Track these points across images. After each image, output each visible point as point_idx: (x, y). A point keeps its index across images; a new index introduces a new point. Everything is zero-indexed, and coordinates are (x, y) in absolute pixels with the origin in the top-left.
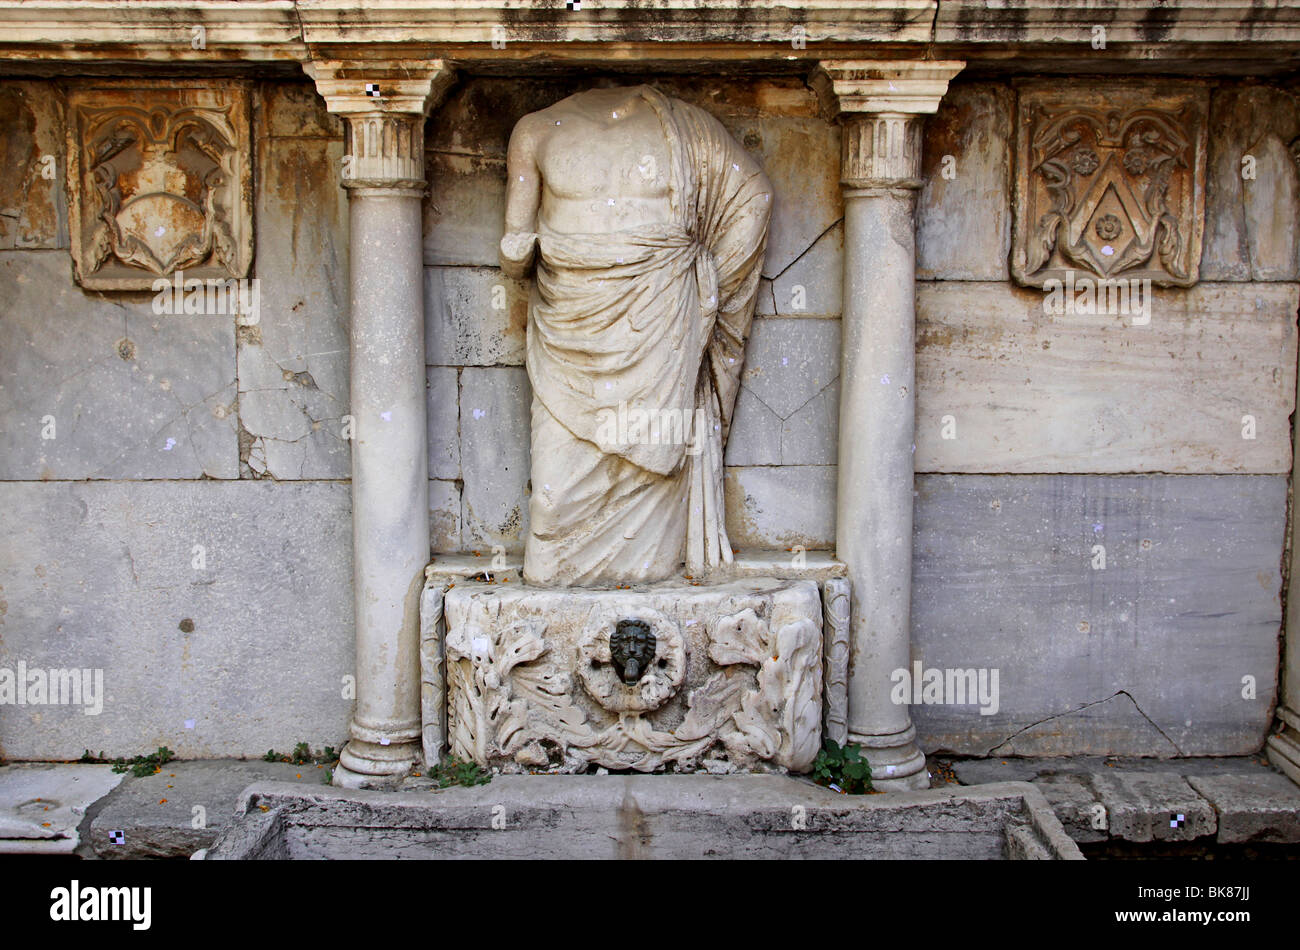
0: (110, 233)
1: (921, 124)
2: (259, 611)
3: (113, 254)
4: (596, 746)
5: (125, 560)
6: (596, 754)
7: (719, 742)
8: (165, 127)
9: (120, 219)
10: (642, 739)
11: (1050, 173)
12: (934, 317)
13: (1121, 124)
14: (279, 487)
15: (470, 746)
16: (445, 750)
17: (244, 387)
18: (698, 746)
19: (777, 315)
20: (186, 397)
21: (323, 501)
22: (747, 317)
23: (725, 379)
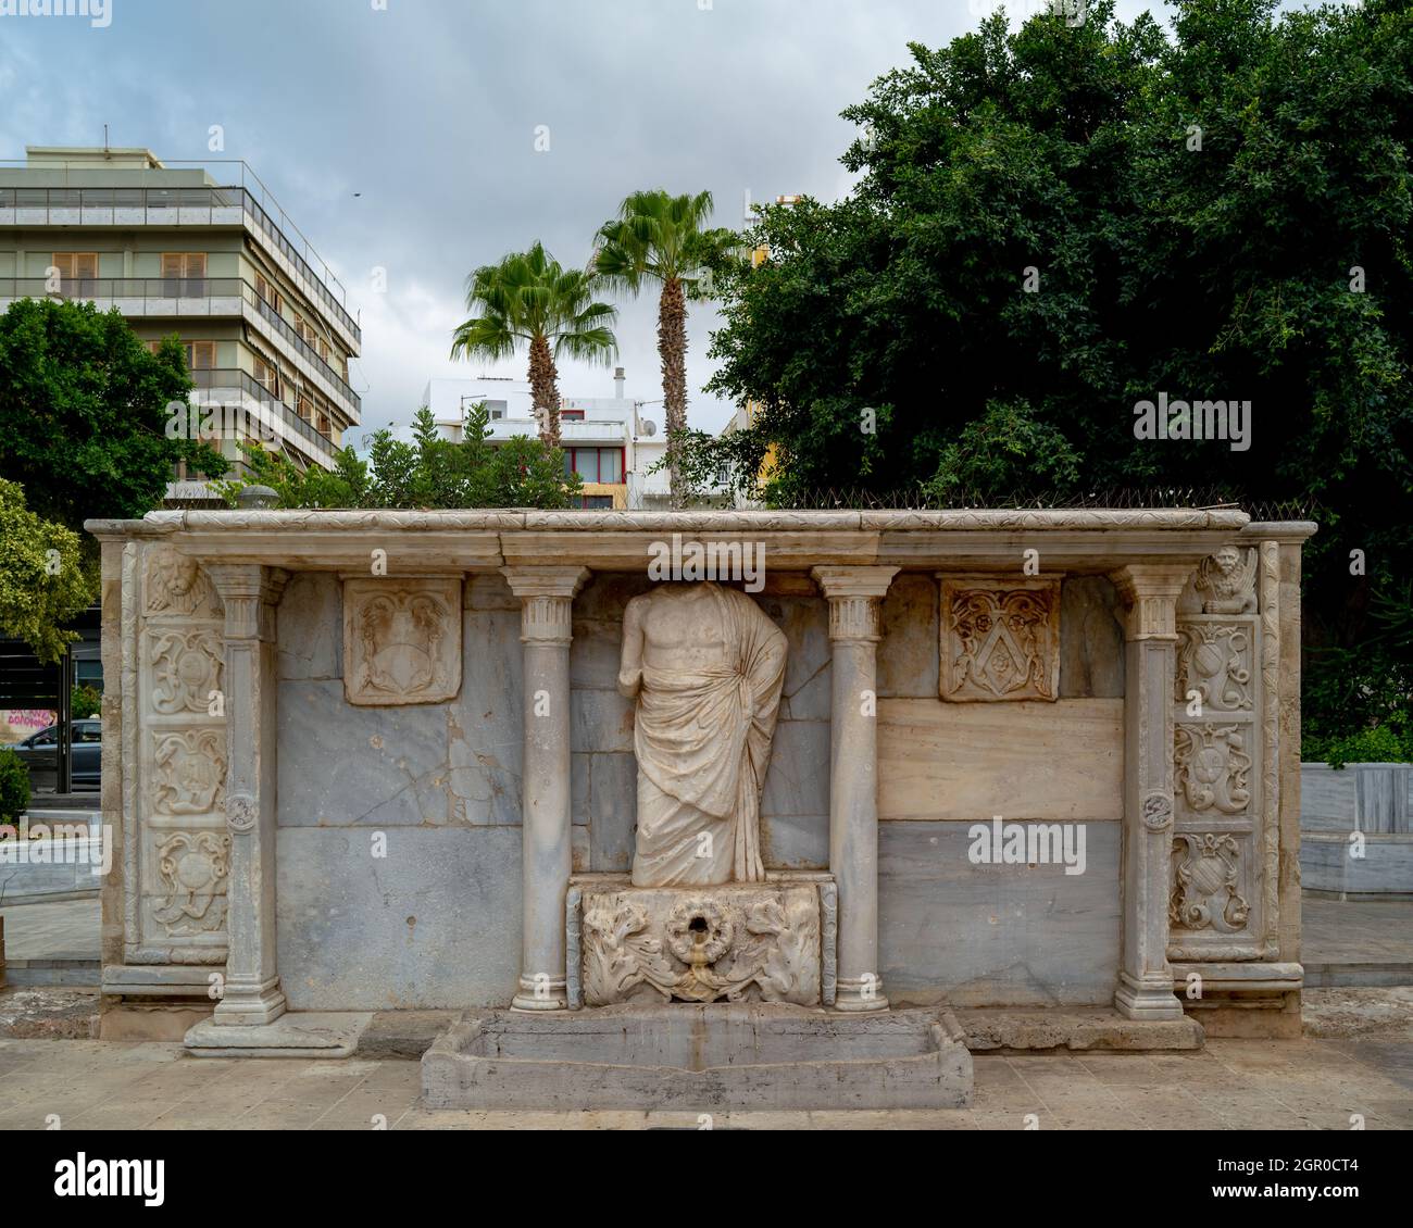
0: (369, 668)
1: (879, 603)
2: (459, 911)
3: (371, 682)
4: (677, 985)
5: (373, 878)
6: (676, 991)
7: (754, 982)
8: (407, 602)
9: (377, 659)
10: (705, 981)
11: (962, 630)
12: (891, 721)
13: (1006, 599)
14: (473, 830)
15: (598, 986)
16: (582, 993)
17: (452, 766)
18: (740, 986)
19: (792, 720)
20: (416, 773)
21: (503, 838)
22: (773, 721)
23: (759, 760)
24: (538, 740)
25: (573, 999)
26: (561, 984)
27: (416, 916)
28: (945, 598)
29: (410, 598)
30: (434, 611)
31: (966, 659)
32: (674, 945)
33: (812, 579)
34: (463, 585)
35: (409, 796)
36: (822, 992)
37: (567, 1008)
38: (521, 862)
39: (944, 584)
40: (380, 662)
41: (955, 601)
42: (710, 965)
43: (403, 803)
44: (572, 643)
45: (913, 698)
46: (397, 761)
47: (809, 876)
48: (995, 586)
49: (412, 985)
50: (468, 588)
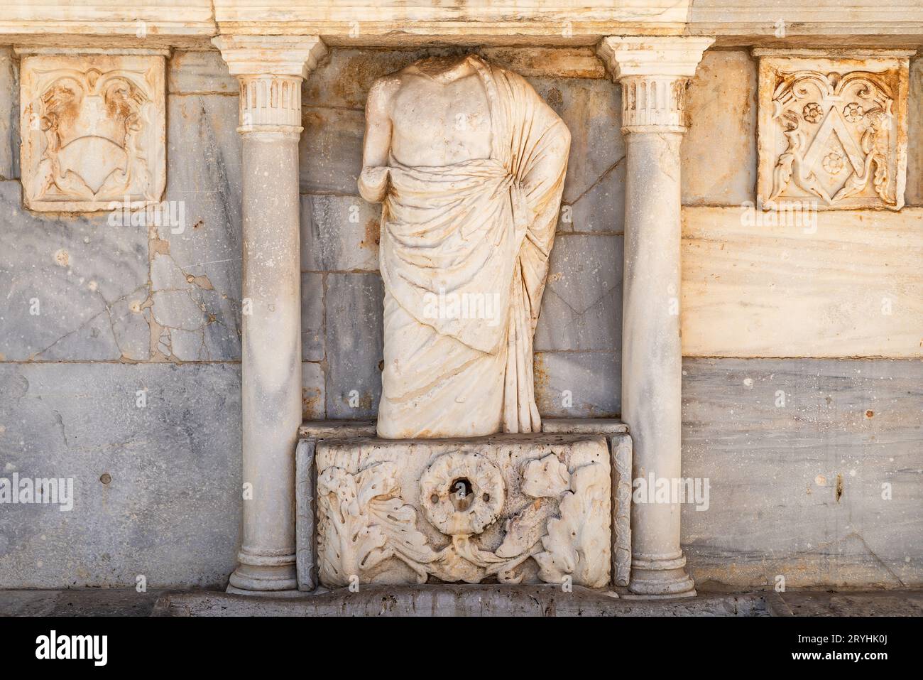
0: (53, 167)
1: (685, 86)
2: (164, 466)
3: (55, 183)
4: (434, 562)
5: (58, 425)
6: (434, 569)
7: (530, 558)
8: (99, 83)
9: (61, 154)
10: (470, 557)
11: (785, 122)
12: (697, 234)
13: (841, 83)
14: (181, 368)
15: (336, 563)
16: (315, 570)
17: (155, 287)
18: (514, 563)
19: (573, 233)
20: (110, 296)
21: (216, 379)
22: (552, 233)
23: (534, 282)
24: (260, 254)
25: (304, 578)
26: (289, 559)
27: (111, 473)
28: (767, 81)
29: (101, 79)
30: (132, 96)
31: (791, 158)
32: (430, 514)
33: (600, 58)
34: (168, 61)
35: (101, 324)
36: (612, 573)
37: (297, 588)
38: (238, 408)
39: (763, 63)
40: (67, 159)
41: (777, 87)
42: (475, 537)
43: (95, 334)
44: (302, 134)
45: (723, 206)
46: (87, 282)
47: (598, 428)
48: (826, 66)
49: (107, 557)
50: (174, 67)
